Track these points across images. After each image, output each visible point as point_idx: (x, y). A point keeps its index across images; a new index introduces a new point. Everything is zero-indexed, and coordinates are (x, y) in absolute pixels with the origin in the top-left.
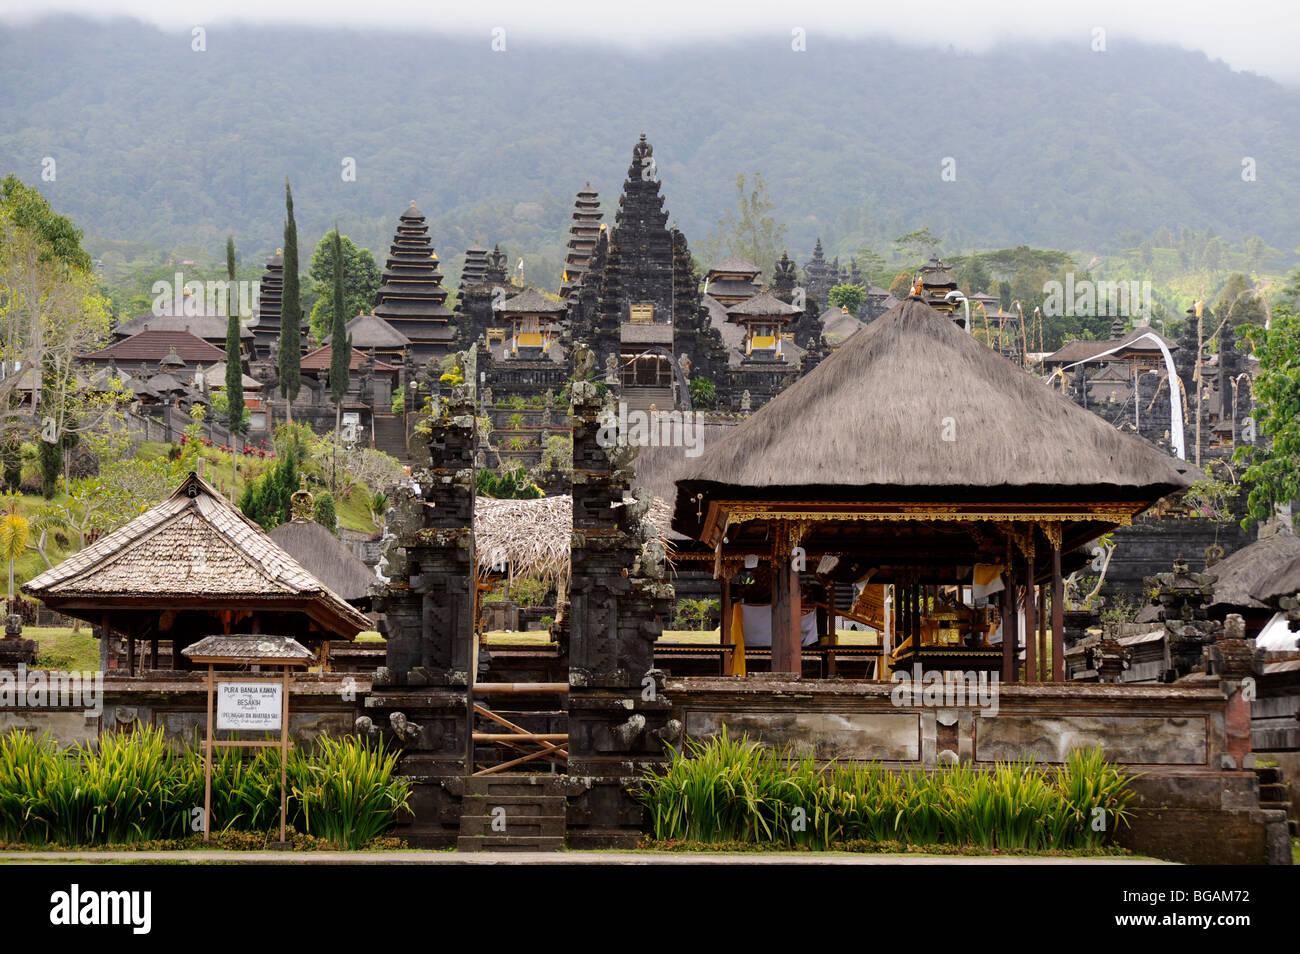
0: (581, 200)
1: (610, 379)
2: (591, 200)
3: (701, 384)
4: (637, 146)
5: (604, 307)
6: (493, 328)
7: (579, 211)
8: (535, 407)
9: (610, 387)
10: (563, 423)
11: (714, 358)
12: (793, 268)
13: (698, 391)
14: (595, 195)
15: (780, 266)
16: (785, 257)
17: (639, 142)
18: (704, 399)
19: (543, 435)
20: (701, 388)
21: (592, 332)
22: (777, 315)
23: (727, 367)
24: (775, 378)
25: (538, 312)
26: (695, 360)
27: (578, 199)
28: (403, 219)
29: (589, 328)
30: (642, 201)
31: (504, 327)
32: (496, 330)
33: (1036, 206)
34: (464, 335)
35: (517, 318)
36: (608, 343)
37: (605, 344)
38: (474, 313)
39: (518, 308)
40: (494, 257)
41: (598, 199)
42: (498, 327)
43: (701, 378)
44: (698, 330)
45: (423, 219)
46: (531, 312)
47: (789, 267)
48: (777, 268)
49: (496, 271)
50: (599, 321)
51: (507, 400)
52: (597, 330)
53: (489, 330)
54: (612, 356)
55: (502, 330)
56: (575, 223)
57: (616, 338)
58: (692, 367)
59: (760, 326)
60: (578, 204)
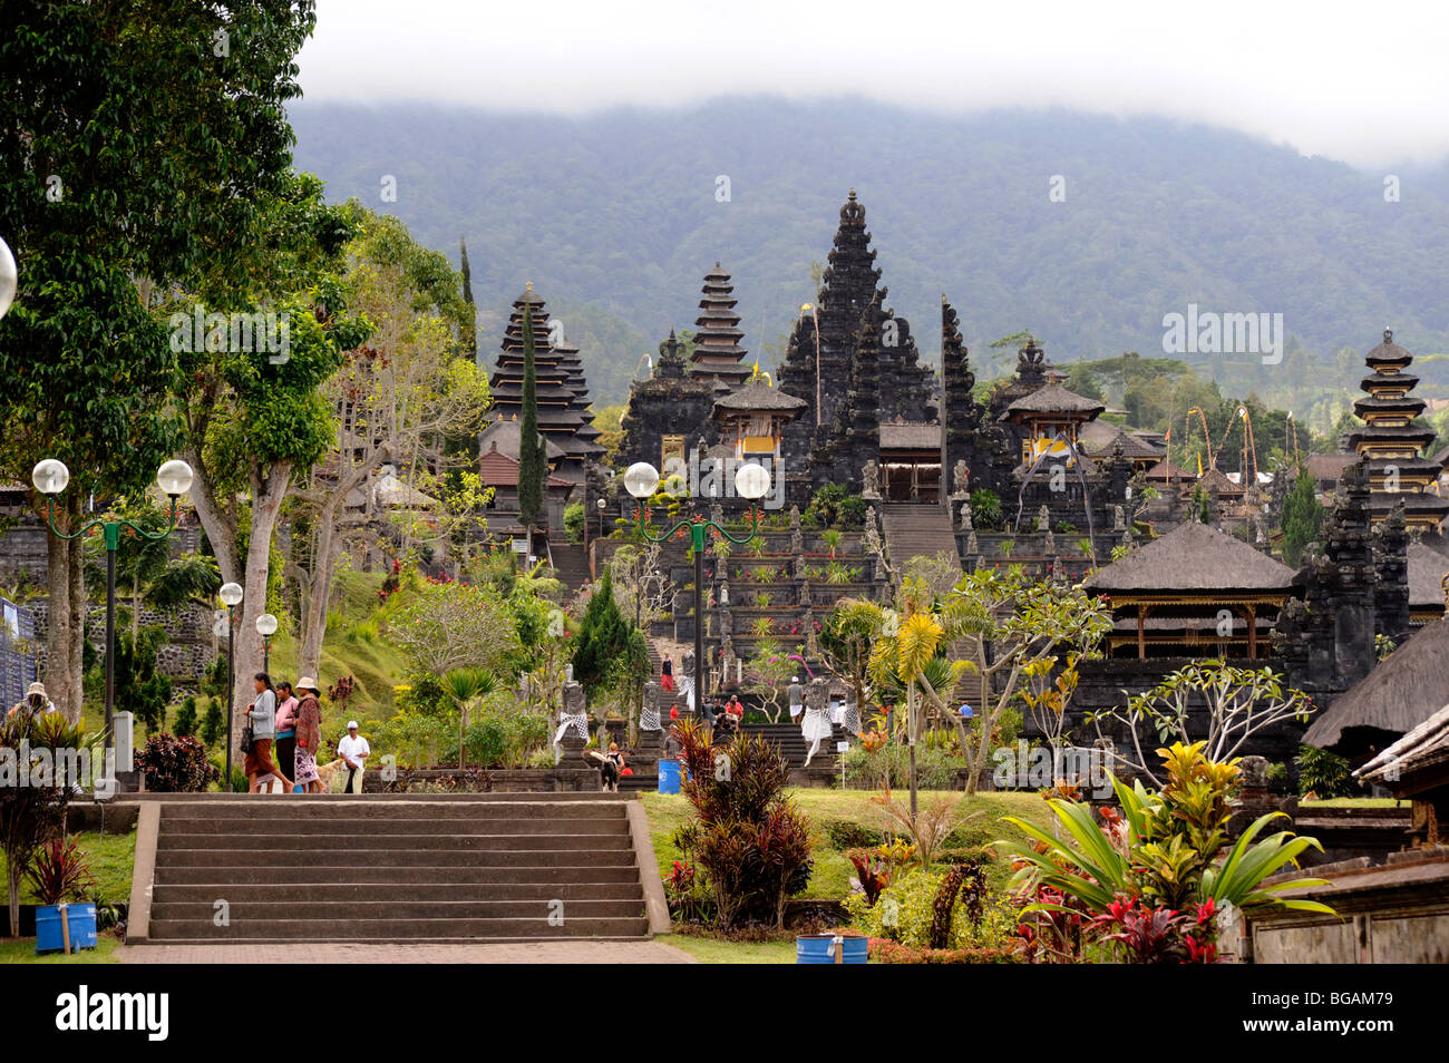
0: (710, 284)
1: (868, 494)
2: (722, 284)
3: (983, 498)
4: (846, 207)
5: (858, 402)
6: (670, 434)
7: (706, 297)
8: (774, 528)
9: (869, 502)
10: (814, 548)
11: (996, 466)
12: (1041, 358)
13: (980, 507)
14: (727, 278)
15: (1025, 356)
16: (1031, 344)
17: (847, 202)
18: (989, 517)
19: (798, 563)
20: (984, 504)
21: (843, 433)
22: (1074, 412)
23: (1013, 476)
24: (1074, 491)
25: (770, 410)
26: (975, 468)
27: (706, 283)
28: (517, 304)
29: (837, 429)
30: (853, 276)
31: (683, 433)
32: (674, 438)
33: (1079, 313)
34: (633, 443)
35: (743, 417)
36: (863, 447)
37: (861, 449)
38: (646, 416)
39: (746, 405)
40: (669, 346)
41: (730, 283)
42: (676, 434)
43: (983, 491)
44: (977, 430)
45: (542, 305)
46: (761, 410)
47: (1037, 355)
48: (1021, 358)
49: (672, 364)
50: (852, 419)
51: (738, 520)
52: (850, 431)
53: (665, 437)
54: (871, 463)
55: (681, 438)
56: (703, 313)
57: (874, 440)
58: (970, 478)
59: (1048, 426)
60: (706, 290)
